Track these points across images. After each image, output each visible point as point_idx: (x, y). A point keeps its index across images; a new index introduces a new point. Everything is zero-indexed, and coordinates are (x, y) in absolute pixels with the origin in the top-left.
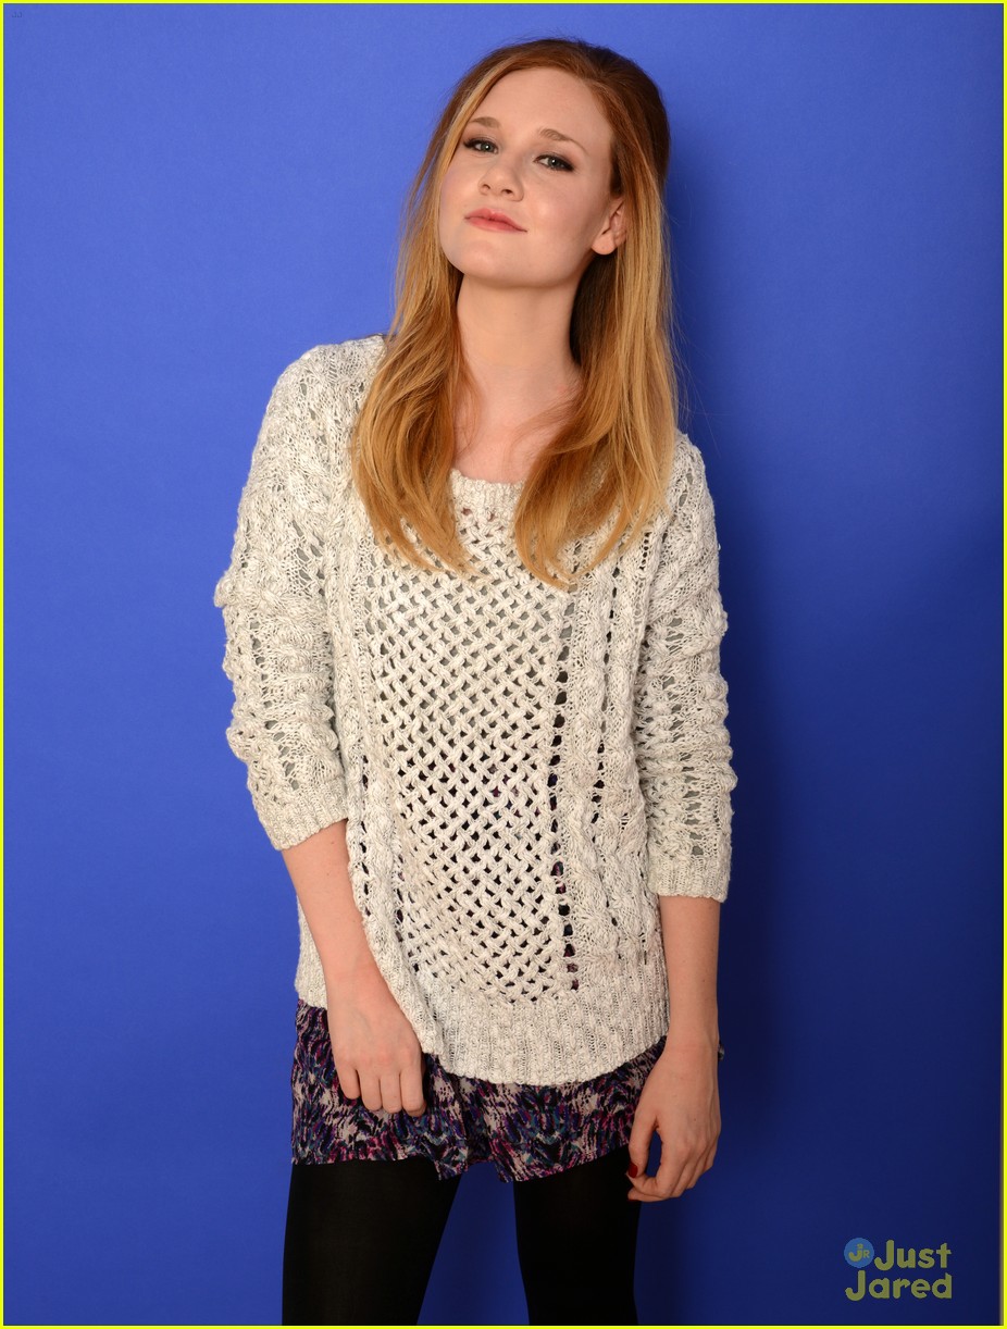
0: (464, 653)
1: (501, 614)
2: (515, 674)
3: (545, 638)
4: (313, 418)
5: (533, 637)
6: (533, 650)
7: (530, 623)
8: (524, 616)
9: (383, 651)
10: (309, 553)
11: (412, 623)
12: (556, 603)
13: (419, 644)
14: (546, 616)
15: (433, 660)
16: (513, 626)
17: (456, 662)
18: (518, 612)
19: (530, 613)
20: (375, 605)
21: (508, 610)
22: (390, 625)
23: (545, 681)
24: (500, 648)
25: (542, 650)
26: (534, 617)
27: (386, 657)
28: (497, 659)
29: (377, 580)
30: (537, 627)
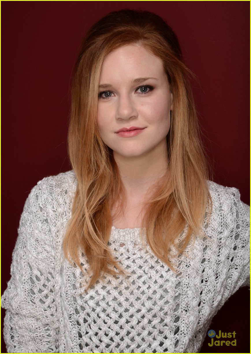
0: (126, 316)
1: (143, 293)
2: (153, 323)
3: (167, 302)
4: (41, 211)
5: (161, 303)
6: (161, 309)
7: (158, 296)
8: (155, 292)
9: (85, 321)
10: (35, 279)
11: (98, 304)
12: (170, 284)
13: (102, 315)
14: (166, 291)
15: (110, 322)
16: (149, 298)
17: (122, 321)
18: (151, 291)
19: (157, 290)
20: (78, 298)
21: (146, 291)
22: (87, 307)
23: (168, 324)
24: (144, 311)
25: (166, 308)
26: (160, 292)
27: (86, 324)
28: (143, 317)
29: (78, 285)
30: (162, 297)
